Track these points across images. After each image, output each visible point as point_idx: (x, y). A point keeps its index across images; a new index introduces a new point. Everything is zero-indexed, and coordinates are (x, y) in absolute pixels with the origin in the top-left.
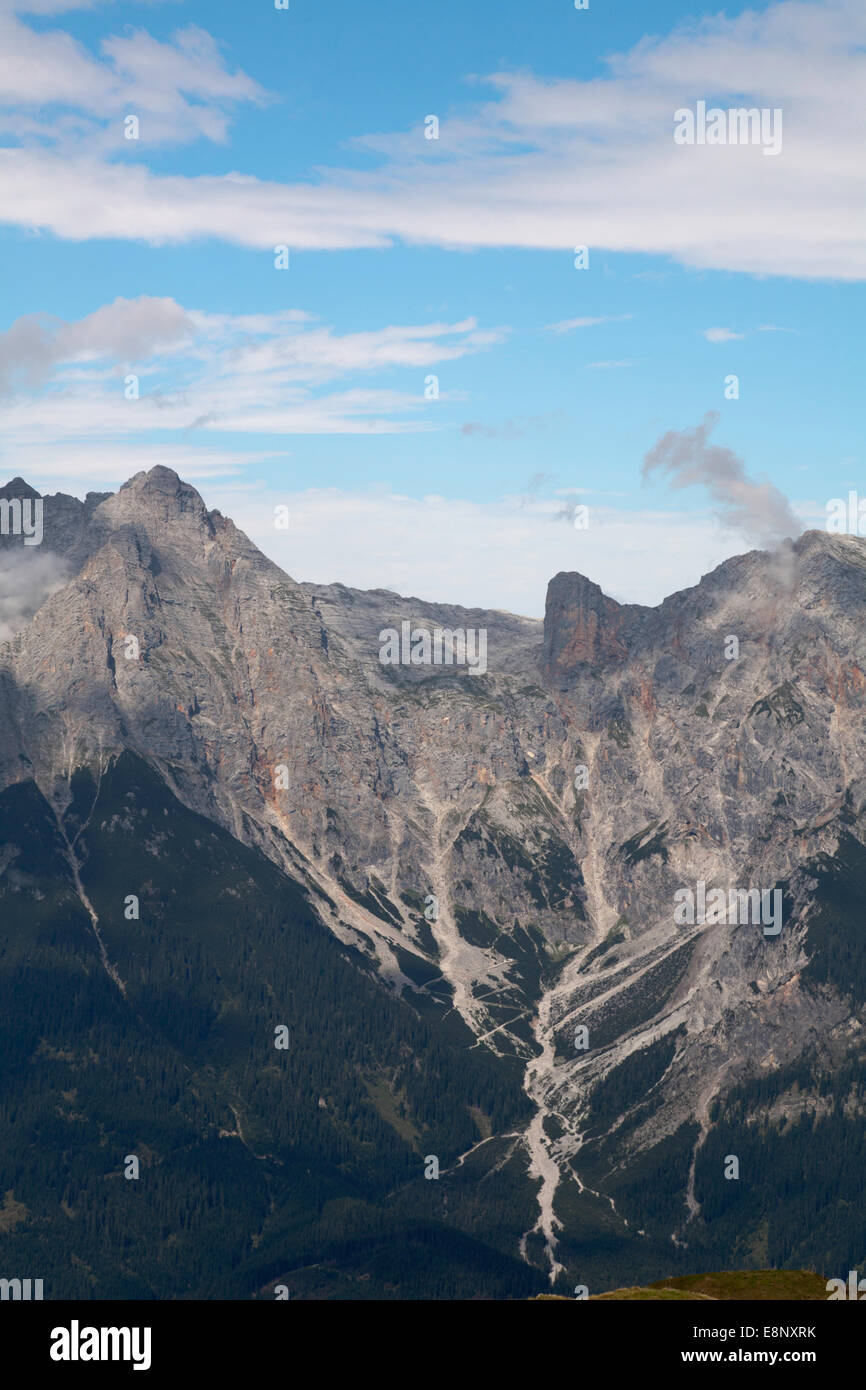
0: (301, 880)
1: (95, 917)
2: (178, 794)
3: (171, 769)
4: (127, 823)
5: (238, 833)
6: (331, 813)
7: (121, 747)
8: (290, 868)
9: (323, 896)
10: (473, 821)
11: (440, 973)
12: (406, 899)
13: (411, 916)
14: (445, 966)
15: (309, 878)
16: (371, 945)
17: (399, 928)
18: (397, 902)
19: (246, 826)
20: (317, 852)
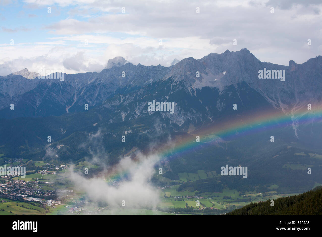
0: (263, 96)
1: (241, 100)
2: (250, 86)
3: (248, 83)
4: (244, 89)
5: (256, 90)
6: (266, 88)
7: (243, 80)
8: (262, 95)
9: (266, 98)
10: (282, 89)
11: (280, 107)
12: (275, 98)
13: (276, 100)
14: (280, 106)
15: (264, 96)
16: (272, 104)
17: (275, 102)
18: (274, 99)
19: (257, 90)
20: (265, 93)
